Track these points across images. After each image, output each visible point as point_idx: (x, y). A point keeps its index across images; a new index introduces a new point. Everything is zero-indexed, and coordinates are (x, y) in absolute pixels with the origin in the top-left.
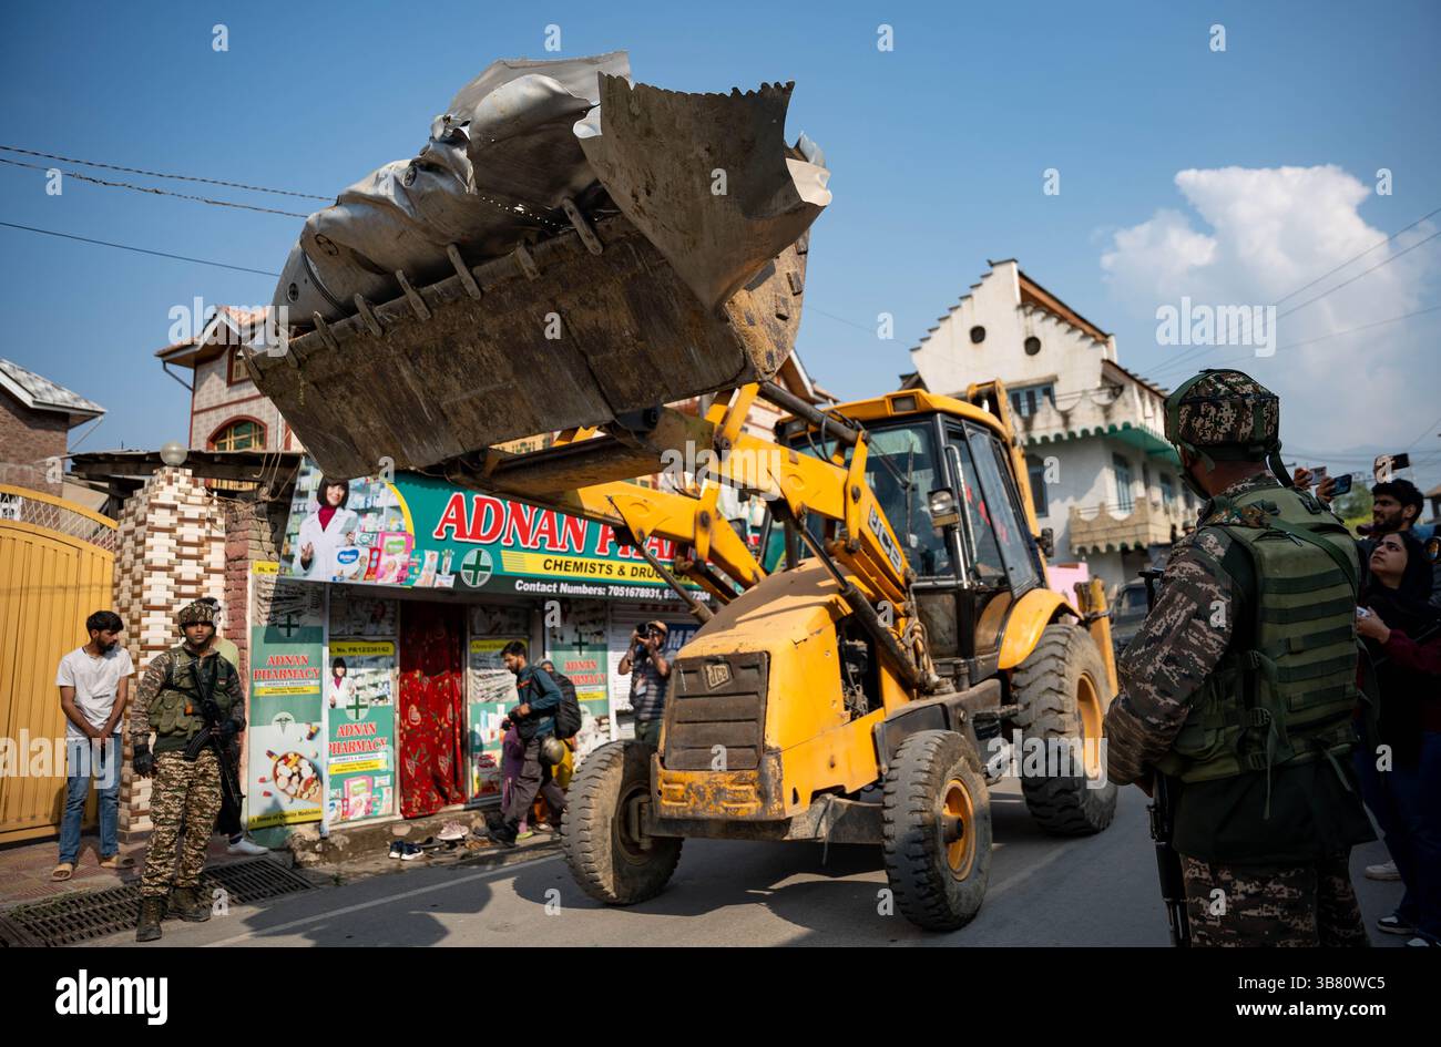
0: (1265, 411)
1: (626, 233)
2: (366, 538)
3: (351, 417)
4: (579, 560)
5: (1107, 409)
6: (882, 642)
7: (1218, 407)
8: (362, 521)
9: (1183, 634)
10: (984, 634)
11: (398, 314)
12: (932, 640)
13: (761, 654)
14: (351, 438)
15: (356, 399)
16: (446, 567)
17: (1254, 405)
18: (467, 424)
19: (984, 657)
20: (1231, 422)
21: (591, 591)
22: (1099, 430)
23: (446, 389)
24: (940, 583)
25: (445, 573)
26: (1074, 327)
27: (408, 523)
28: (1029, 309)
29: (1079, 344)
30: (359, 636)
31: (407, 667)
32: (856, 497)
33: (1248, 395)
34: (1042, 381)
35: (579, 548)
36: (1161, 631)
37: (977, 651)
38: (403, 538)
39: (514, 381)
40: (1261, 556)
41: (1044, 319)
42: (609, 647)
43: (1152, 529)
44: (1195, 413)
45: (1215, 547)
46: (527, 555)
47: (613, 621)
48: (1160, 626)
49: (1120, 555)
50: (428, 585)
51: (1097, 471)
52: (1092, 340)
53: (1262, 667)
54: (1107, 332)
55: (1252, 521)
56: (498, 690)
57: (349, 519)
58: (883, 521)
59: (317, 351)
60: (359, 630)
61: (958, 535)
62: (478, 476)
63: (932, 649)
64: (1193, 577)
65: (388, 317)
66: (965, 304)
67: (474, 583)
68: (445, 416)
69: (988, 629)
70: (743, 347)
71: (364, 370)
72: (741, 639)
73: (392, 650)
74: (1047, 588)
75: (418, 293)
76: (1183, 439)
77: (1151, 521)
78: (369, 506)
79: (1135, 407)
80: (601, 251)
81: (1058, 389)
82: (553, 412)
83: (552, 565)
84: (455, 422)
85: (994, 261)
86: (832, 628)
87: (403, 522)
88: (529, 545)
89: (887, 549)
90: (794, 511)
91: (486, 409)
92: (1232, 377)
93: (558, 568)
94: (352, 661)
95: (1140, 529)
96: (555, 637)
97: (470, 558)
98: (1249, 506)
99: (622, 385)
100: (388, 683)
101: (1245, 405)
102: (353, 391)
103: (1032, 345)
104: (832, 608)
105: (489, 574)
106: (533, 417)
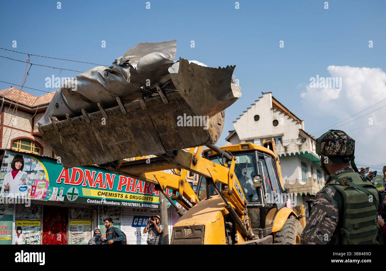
0: (350, 145)
1: (176, 98)
2: (30, 182)
3: (75, 148)
4: (111, 192)
5: (300, 146)
6: (238, 223)
7: (335, 143)
8: (29, 176)
9: (323, 223)
10: (268, 221)
11: (97, 117)
12: (252, 223)
13: (202, 226)
14: (74, 154)
15: (78, 142)
16: (61, 193)
17: (347, 143)
18: (116, 152)
19: (268, 228)
20: (339, 149)
21: (115, 203)
22: (297, 153)
23: (110, 140)
24: (255, 205)
25: (61, 196)
26: (290, 117)
27: (47, 177)
28: (275, 110)
29: (292, 123)
30: (27, 218)
31: (45, 230)
32: (232, 177)
33: (345, 139)
34: (278, 135)
35: (111, 188)
36: (315, 223)
37: (266, 226)
38: (45, 182)
39: (134, 140)
40: (345, 195)
41: (280, 114)
42: (121, 224)
43: (313, 188)
44: (327, 145)
45: (331, 192)
46: (91, 190)
47: (123, 215)
48: (314, 222)
49: (302, 197)
50: (54, 200)
51: (296, 167)
52: (296, 122)
53: (345, 234)
54: (301, 120)
55: (343, 183)
56: (80, 239)
57: (24, 175)
58: (239, 185)
59: (66, 126)
60: (28, 216)
61: (261, 189)
62: (116, 168)
63: (252, 225)
64: (324, 203)
65: (93, 117)
66: (253, 107)
67: (72, 199)
68: (109, 149)
69: (269, 219)
70: (209, 134)
71: (82, 133)
72: (195, 221)
73: (40, 224)
74: (287, 207)
75: (104, 110)
76: (322, 153)
77: (313, 186)
78: (32, 170)
79: (310, 145)
80: (167, 102)
81: (284, 139)
82: (146, 150)
83: (101, 194)
84: (112, 151)
85: (264, 92)
86: (223, 218)
87: (45, 176)
88: (92, 186)
89: (240, 193)
90: (214, 181)
91: (123, 147)
92: (340, 133)
93: (103, 195)
94: (24, 228)
95: (309, 188)
96: (102, 220)
97: (70, 190)
98: (343, 178)
99: (170, 143)
100: (38, 236)
101: (344, 143)
102: (77, 140)
103: (276, 123)
104: (223, 211)
105: (77, 196)
106: (139, 151)
